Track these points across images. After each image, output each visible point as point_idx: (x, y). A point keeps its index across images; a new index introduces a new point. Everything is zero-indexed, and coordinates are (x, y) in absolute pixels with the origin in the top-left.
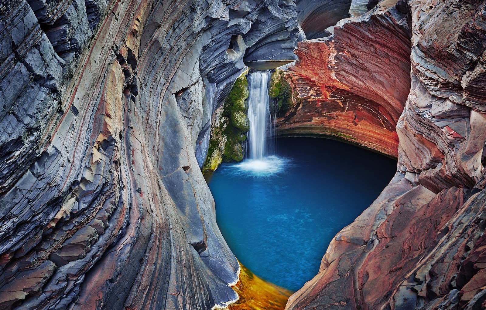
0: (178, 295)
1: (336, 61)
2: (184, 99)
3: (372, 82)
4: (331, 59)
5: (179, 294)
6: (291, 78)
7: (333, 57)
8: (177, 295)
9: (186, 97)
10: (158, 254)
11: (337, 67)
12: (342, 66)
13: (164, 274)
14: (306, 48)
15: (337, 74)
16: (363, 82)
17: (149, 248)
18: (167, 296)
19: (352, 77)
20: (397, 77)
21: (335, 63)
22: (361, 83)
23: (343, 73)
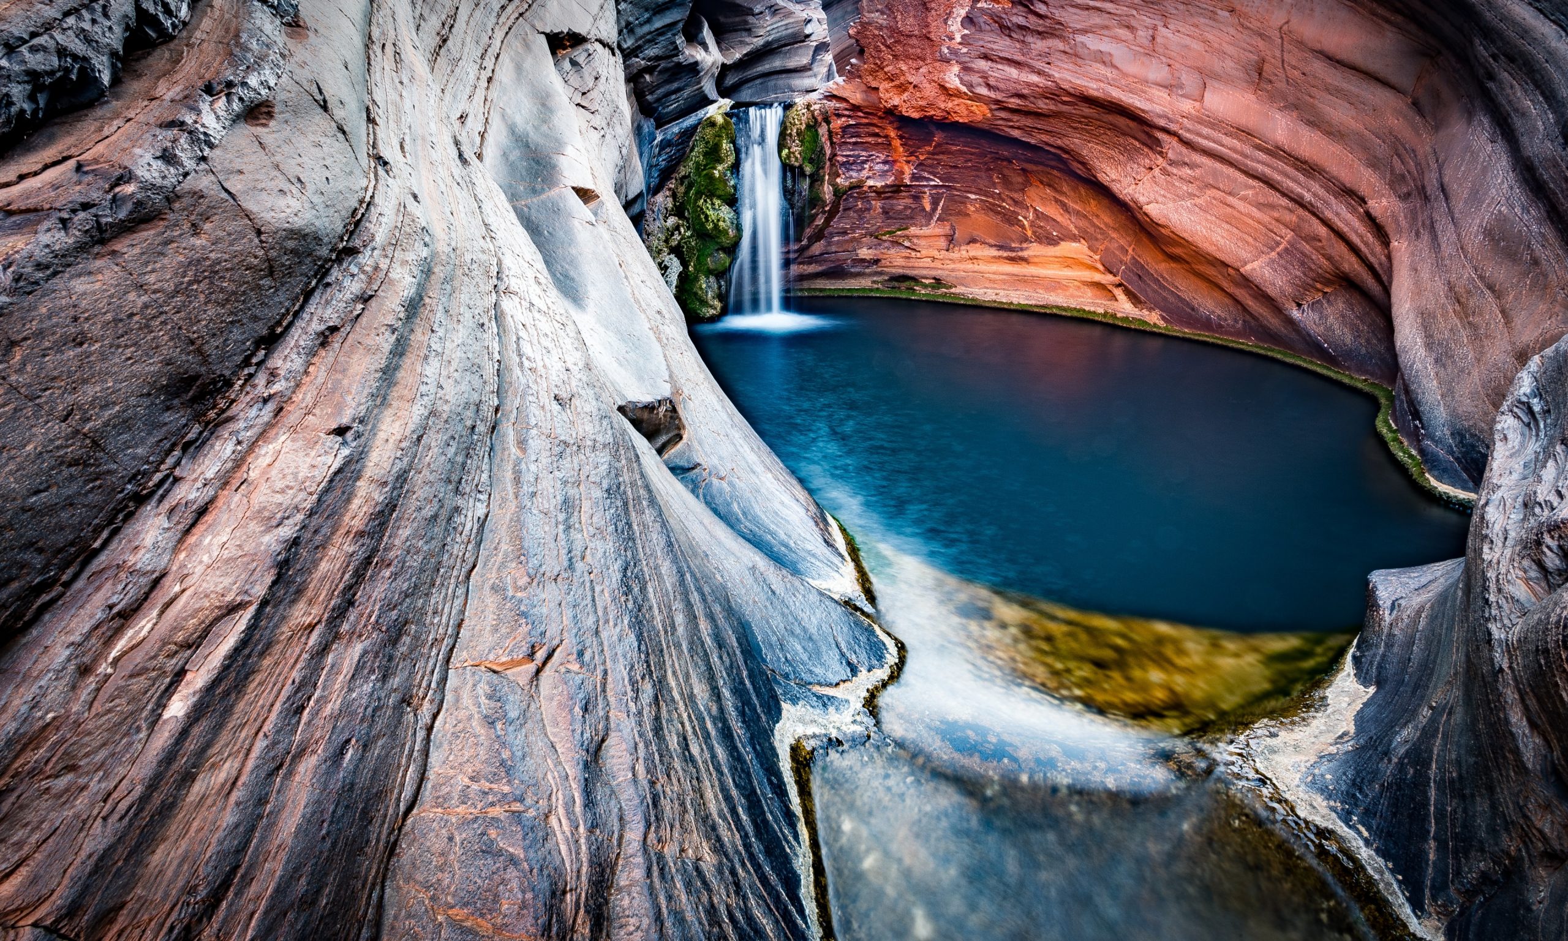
0: (538, 671)
1: (966, 32)
2: (574, 63)
3: (1071, 66)
4: (952, 28)
5: (549, 656)
6: (828, 123)
7: (959, 19)
8: (531, 667)
9: (581, 59)
10: (388, 374)
11: (965, 50)
12: (981, 43)
13: (428, 512)
14: (882, 13)
15: (966, 69)
16: (1039, 73)
17: (316, 326)
18: (444, 680)
19: (1007, 68)
20: (1160, 24)
21: (963, 37)
22: (1034, 78)
23: (983, 64)
